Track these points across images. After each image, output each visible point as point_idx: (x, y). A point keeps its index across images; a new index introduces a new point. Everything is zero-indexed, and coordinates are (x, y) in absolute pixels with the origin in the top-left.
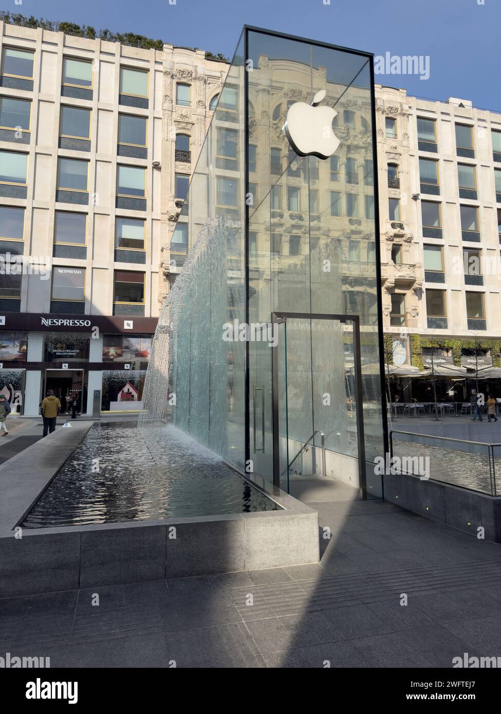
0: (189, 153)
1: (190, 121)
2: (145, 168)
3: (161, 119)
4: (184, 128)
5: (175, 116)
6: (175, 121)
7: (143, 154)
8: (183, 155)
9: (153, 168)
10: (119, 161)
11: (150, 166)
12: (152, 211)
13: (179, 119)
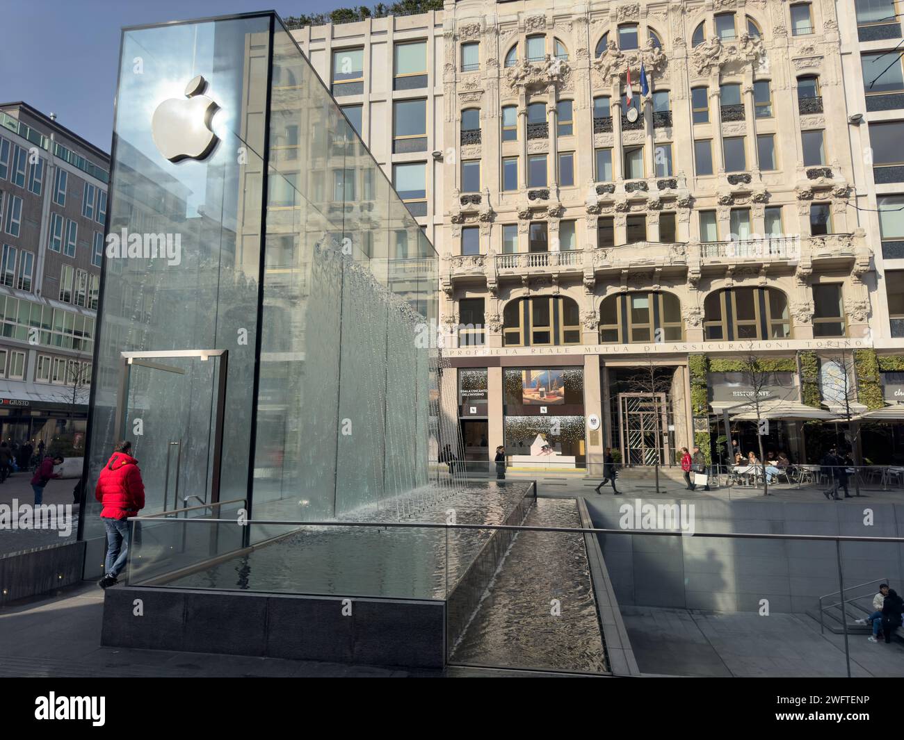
0: (479, 130)
1: (479, 89)
2: (425, 162)
3: (442, 95)
4: (471, 100)
5: (460, 88)
6: (459, 94)
7: (421, 145)
8: (470, 135)
9: (434, 160)
10: (394, 161)
11: (430, 159)
12: (434, 214)
13: (465, 90)
